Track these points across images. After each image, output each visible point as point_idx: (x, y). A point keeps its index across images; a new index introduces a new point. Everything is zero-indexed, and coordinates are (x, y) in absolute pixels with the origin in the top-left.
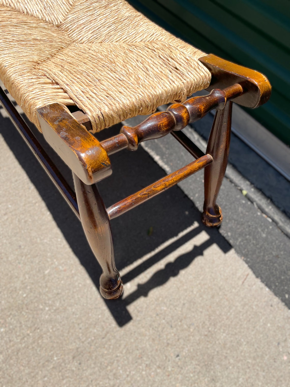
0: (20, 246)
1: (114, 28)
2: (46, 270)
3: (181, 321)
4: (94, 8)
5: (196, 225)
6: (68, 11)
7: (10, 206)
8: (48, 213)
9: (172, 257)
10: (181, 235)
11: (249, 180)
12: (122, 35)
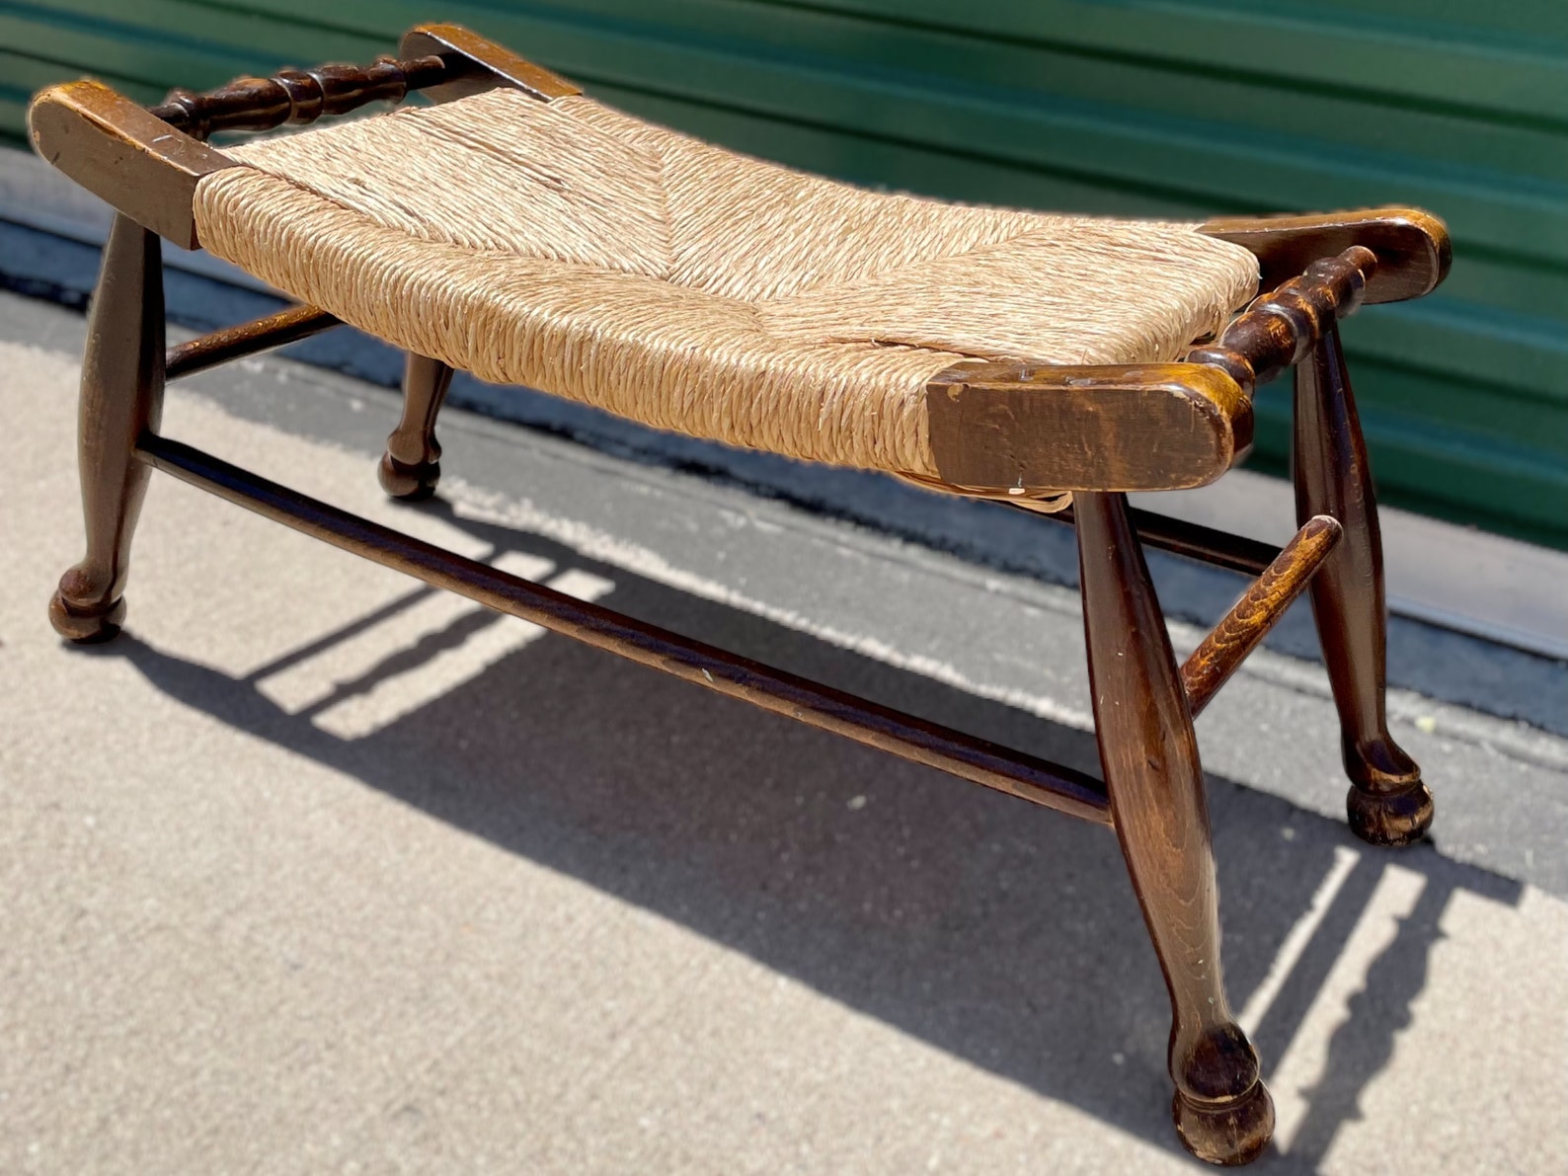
0: (760, 1116)
1: (859, 241)
2: (928, 1156)
3: (1539, 1148)
4: (753, 212)
5: (1347, 859)
6: (667, 239)
7: (610, 1005)
8: (782, 982)
9: (1348, 974)
10: (1324, 898)
11: (1408, 689)
12: (898, 250)
